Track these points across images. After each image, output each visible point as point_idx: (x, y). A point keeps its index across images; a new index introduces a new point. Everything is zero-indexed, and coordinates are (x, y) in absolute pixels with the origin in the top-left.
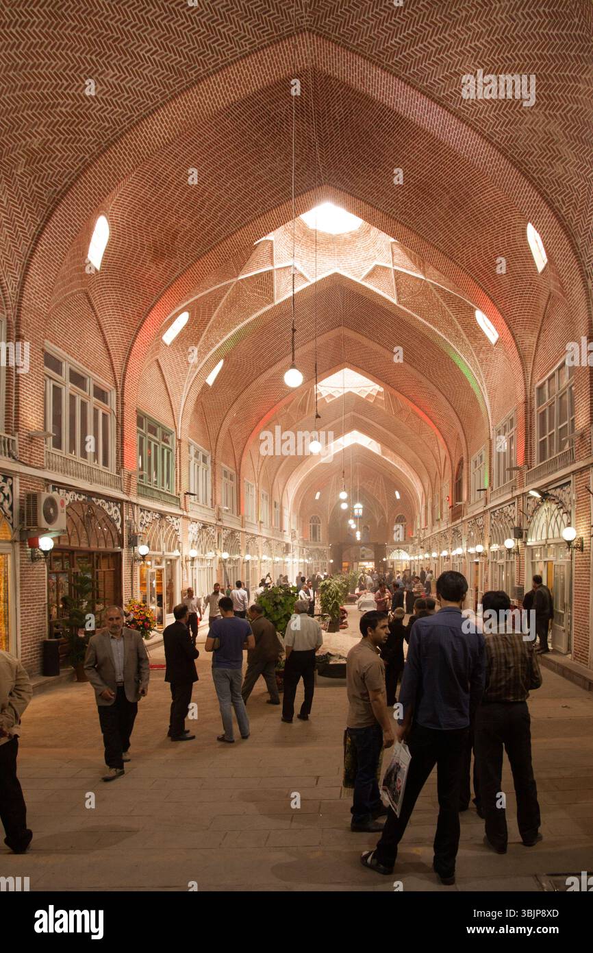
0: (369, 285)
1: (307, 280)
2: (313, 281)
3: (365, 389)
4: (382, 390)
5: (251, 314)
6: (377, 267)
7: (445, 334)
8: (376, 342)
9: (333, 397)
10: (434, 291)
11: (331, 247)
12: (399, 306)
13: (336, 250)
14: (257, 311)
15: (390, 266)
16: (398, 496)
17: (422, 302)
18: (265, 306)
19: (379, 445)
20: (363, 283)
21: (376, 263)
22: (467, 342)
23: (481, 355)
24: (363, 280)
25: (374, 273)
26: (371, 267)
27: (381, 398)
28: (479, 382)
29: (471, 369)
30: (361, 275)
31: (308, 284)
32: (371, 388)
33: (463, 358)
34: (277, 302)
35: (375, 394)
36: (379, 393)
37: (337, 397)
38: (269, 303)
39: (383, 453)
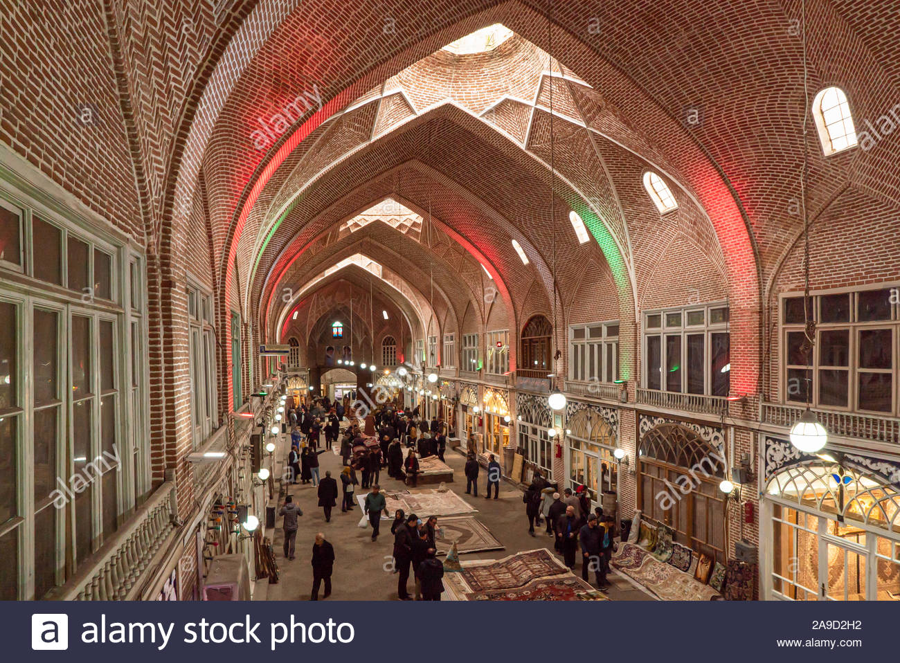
0: (491, 124)
1: (412, 112)
2: (420, 113)
3: (396, 217)
4: (420, 220)
5: (340, 154)
6: (507, 101)
7: (584, 191)
8: (455, 181)
9: (359, 226)
10: (593, 142)
11: (448, 70)
12: (527, 152)
13: (453, 75)
14: (348, 151)
15: (532, 103)
16: (386, 316)
17: (565, 152)
18: (358, 144)
19: (380, 267)
20: (484, 120)
21: (506, 96)
22: (619, 205)
23: (634, 223)
24: (483, 116)
25: (501, 109)
26: (498, 102)
27: (416, 229)
28: (623, 253)
29: (614, 236)
30: (482, 110)
31: (413, 117)
32: (405, 218)
33: (605, 221)
34: (374, 139)
35: (409, 225)
36: (415, 224)
37: (363, 226)
38: (363, 140)
39: (384, 276)
